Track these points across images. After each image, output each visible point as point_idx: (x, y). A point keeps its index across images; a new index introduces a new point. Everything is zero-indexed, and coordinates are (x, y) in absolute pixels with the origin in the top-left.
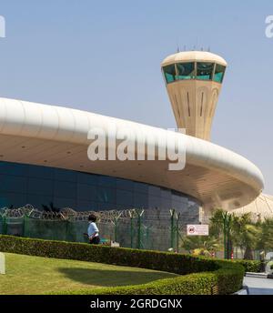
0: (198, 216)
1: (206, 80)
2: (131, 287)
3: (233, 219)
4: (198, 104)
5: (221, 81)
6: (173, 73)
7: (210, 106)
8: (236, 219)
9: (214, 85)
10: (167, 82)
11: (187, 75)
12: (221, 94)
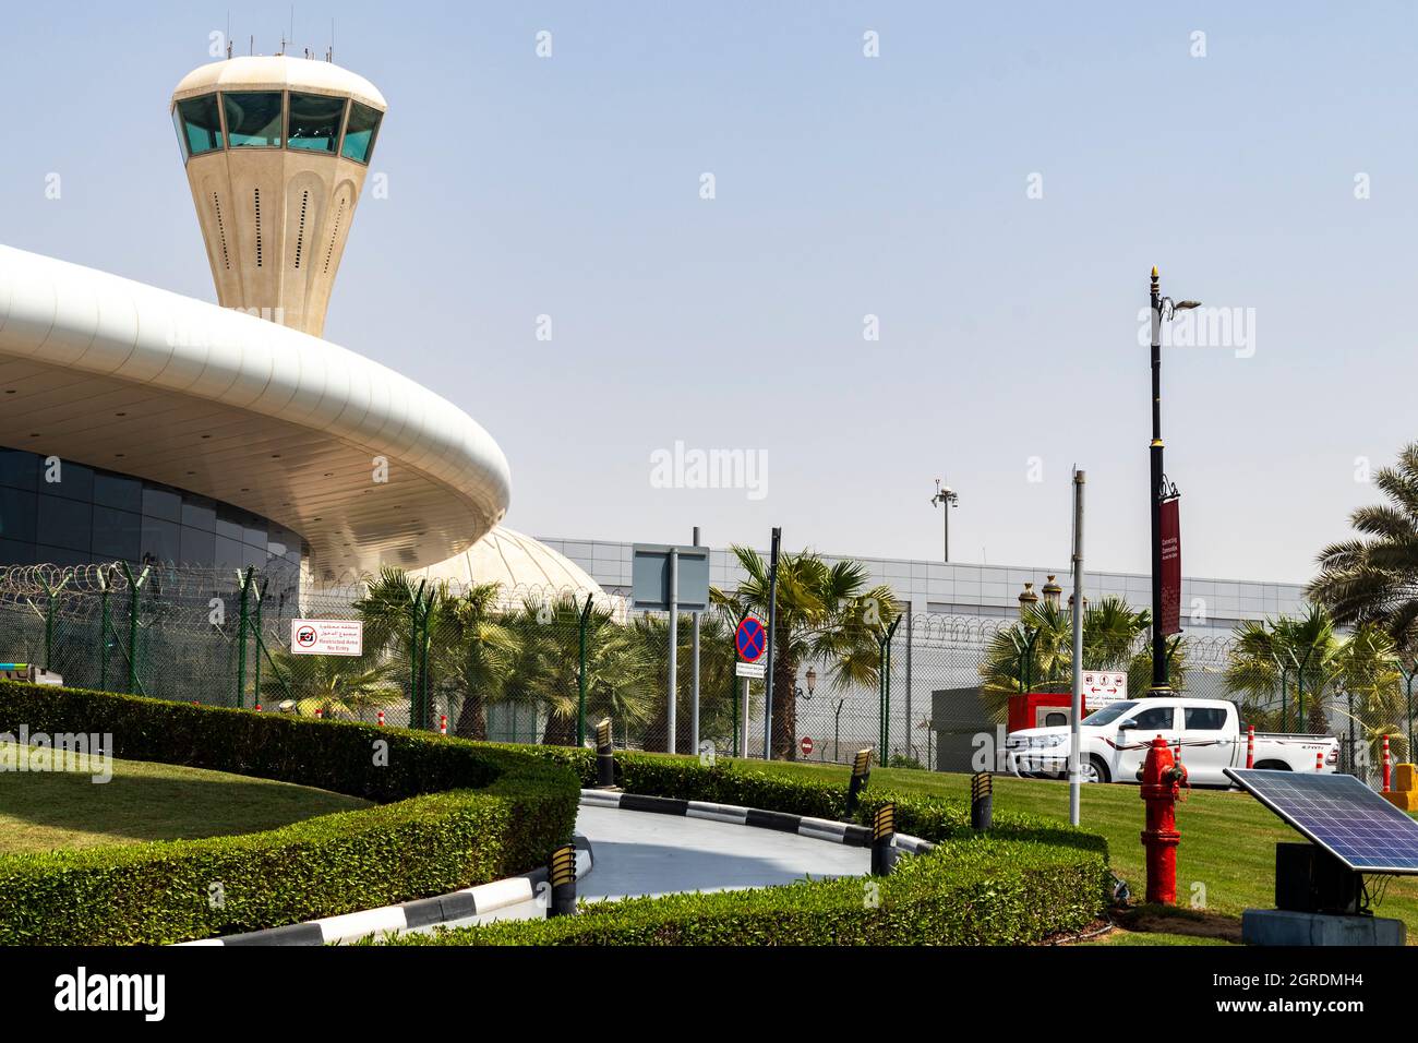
0: (294, 589)
1: (318, 152)
2: (232, 841)
3: (438, 607)
4: (288, 230)
5: (366, 158)
6: (212, 126)
7: (327, 236)
8: (450, 604)
9: (342, 169)
10: (191, 153)
11: (253, 133)
12: (362, 198)
